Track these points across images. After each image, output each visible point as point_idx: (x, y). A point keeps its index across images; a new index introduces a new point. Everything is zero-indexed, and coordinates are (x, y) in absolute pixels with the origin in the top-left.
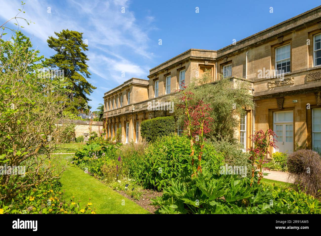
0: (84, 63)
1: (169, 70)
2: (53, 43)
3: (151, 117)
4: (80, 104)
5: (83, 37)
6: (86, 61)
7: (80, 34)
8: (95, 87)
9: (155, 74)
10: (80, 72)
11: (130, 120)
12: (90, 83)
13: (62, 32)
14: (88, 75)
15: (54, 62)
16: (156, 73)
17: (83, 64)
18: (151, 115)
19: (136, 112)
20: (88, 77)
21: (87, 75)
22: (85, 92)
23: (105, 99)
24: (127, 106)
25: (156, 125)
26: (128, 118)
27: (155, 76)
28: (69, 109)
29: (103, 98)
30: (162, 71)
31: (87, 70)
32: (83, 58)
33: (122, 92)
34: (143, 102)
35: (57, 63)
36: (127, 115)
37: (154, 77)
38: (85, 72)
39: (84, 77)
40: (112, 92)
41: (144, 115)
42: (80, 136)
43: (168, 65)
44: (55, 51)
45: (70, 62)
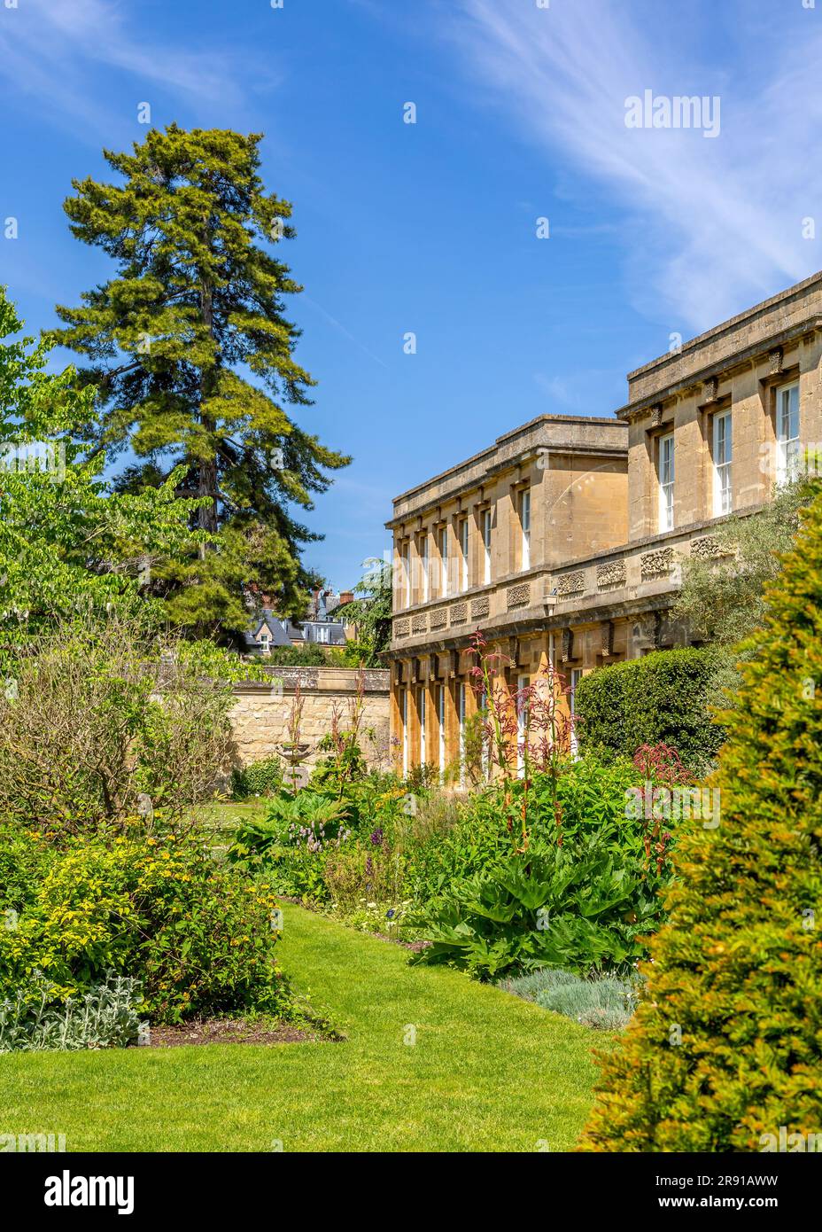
0: (270, 310)
1: (725, 379)
2: (99, 217)
3: (639, 643)
4: (254, 565)
5: (260, 158)
6: (282, 298)
7: (242, 145)
8: (344, 455)
9: (652, 402)
10: (248, 366)
11: (533, 665)
12: (308, 431)
13: (143, 143)
14: (299, 386)
15: (107, 327)
16: (660, 398)
17: (264, 325)
18: (643, 637)
19: (565, 617)
20: (296, 397)
21: (291, 386)
22: (283, 488)
23: (400, 534)
24: (515, 581)
25: (649, 694)
26: (522, 654)
27: (656, 411)
28: (192, 603)
29: (389, 525)
30: (691, 386)
31: (293, 356)
32: (265, 288)
33: (487, 495)
34: (600, 559)
35: (122, 334)
36: (517, 636)
37: (649, 415)
38: (282, 372)
39: (277, 400)
40: (434, 494)
41: (607, 634)
42: (263, 757)
43: (719, 357)
44: (106, 255)
45: (191, 318)
